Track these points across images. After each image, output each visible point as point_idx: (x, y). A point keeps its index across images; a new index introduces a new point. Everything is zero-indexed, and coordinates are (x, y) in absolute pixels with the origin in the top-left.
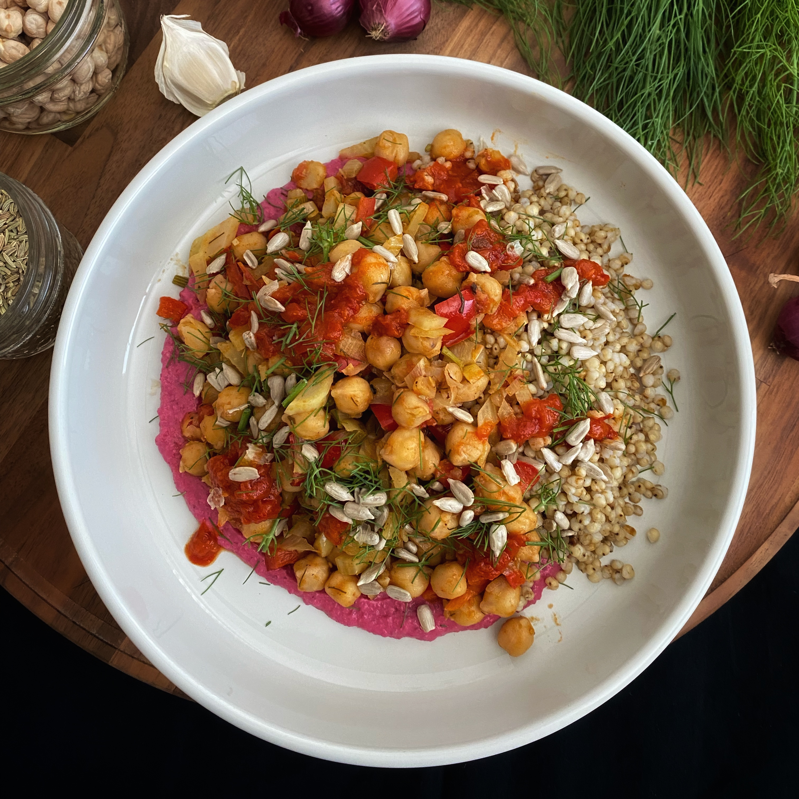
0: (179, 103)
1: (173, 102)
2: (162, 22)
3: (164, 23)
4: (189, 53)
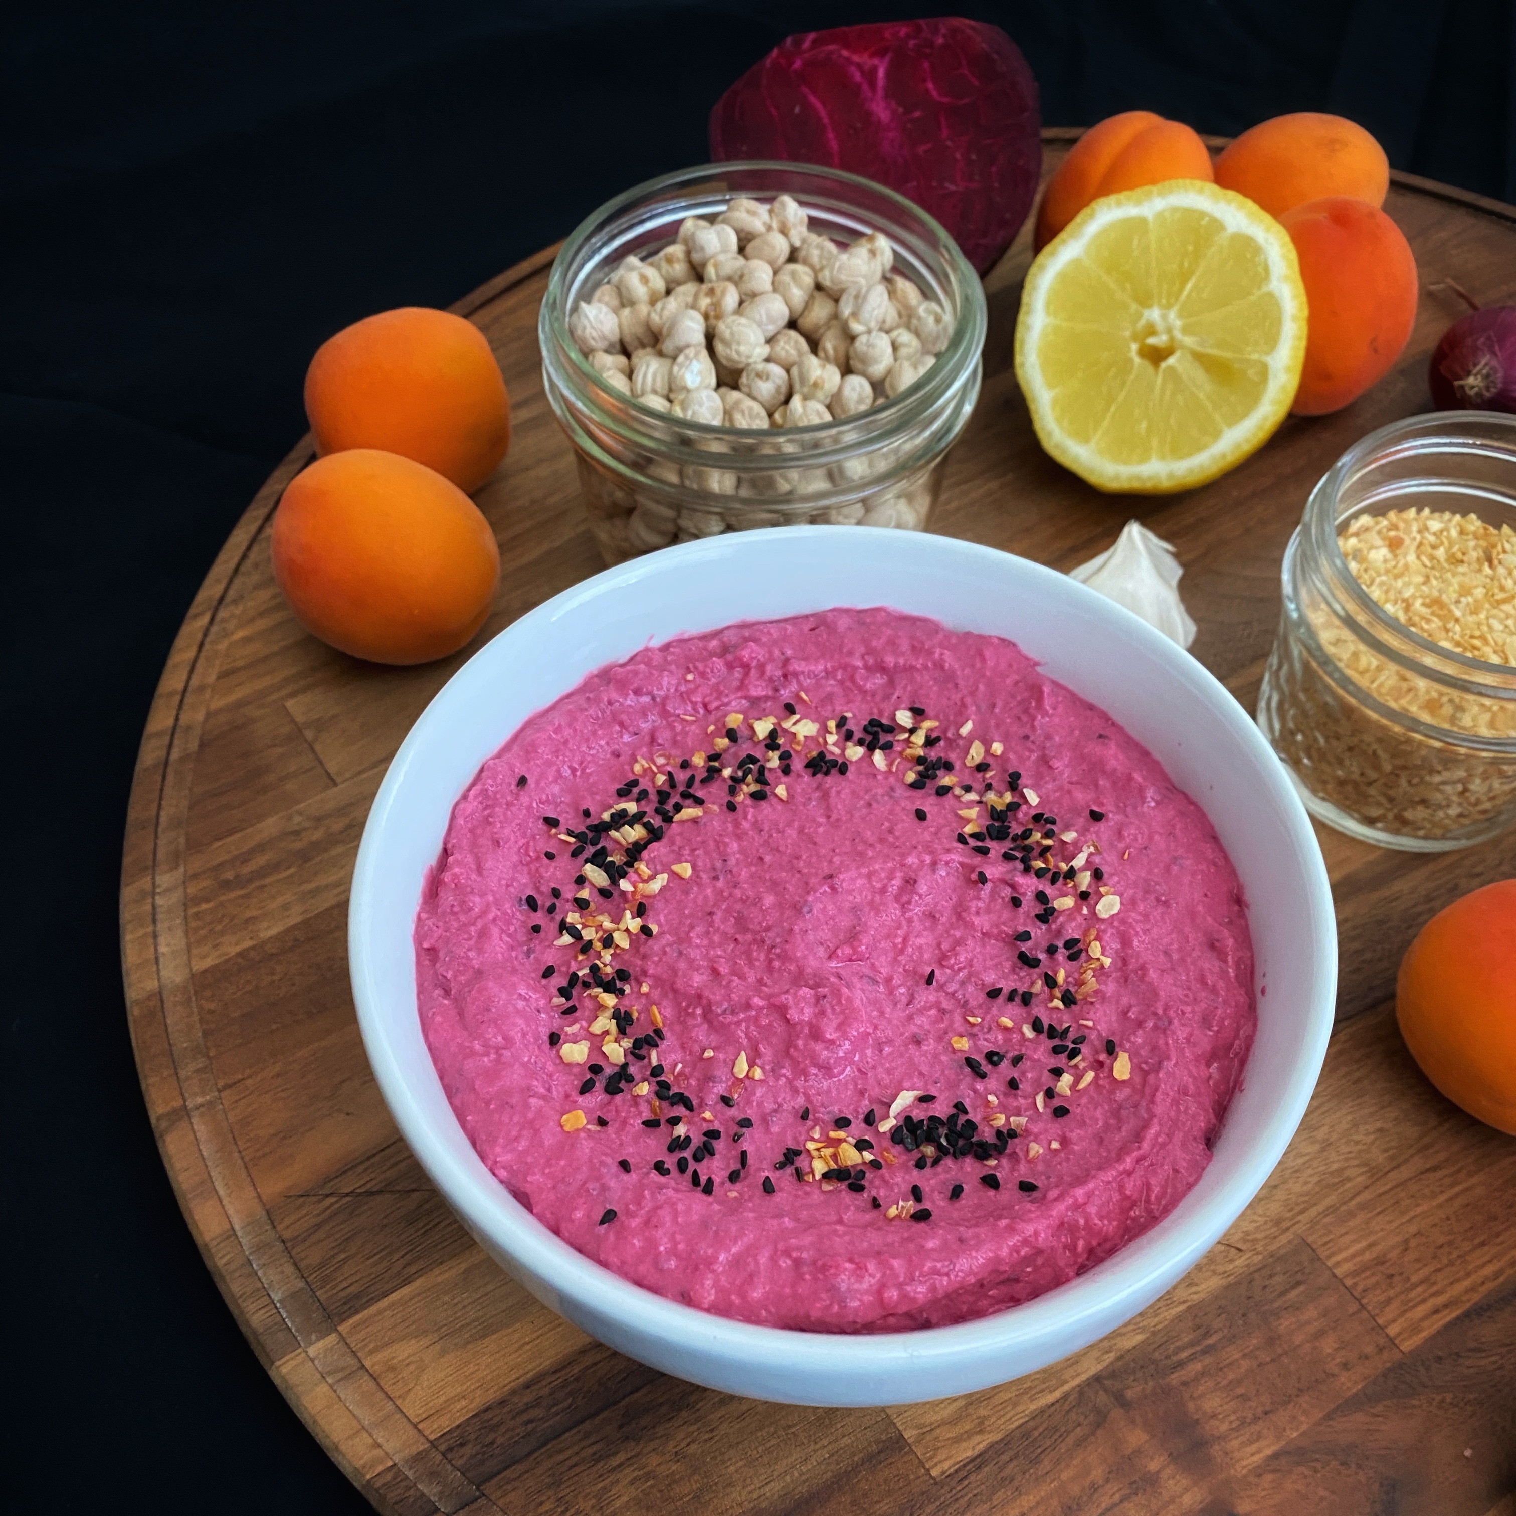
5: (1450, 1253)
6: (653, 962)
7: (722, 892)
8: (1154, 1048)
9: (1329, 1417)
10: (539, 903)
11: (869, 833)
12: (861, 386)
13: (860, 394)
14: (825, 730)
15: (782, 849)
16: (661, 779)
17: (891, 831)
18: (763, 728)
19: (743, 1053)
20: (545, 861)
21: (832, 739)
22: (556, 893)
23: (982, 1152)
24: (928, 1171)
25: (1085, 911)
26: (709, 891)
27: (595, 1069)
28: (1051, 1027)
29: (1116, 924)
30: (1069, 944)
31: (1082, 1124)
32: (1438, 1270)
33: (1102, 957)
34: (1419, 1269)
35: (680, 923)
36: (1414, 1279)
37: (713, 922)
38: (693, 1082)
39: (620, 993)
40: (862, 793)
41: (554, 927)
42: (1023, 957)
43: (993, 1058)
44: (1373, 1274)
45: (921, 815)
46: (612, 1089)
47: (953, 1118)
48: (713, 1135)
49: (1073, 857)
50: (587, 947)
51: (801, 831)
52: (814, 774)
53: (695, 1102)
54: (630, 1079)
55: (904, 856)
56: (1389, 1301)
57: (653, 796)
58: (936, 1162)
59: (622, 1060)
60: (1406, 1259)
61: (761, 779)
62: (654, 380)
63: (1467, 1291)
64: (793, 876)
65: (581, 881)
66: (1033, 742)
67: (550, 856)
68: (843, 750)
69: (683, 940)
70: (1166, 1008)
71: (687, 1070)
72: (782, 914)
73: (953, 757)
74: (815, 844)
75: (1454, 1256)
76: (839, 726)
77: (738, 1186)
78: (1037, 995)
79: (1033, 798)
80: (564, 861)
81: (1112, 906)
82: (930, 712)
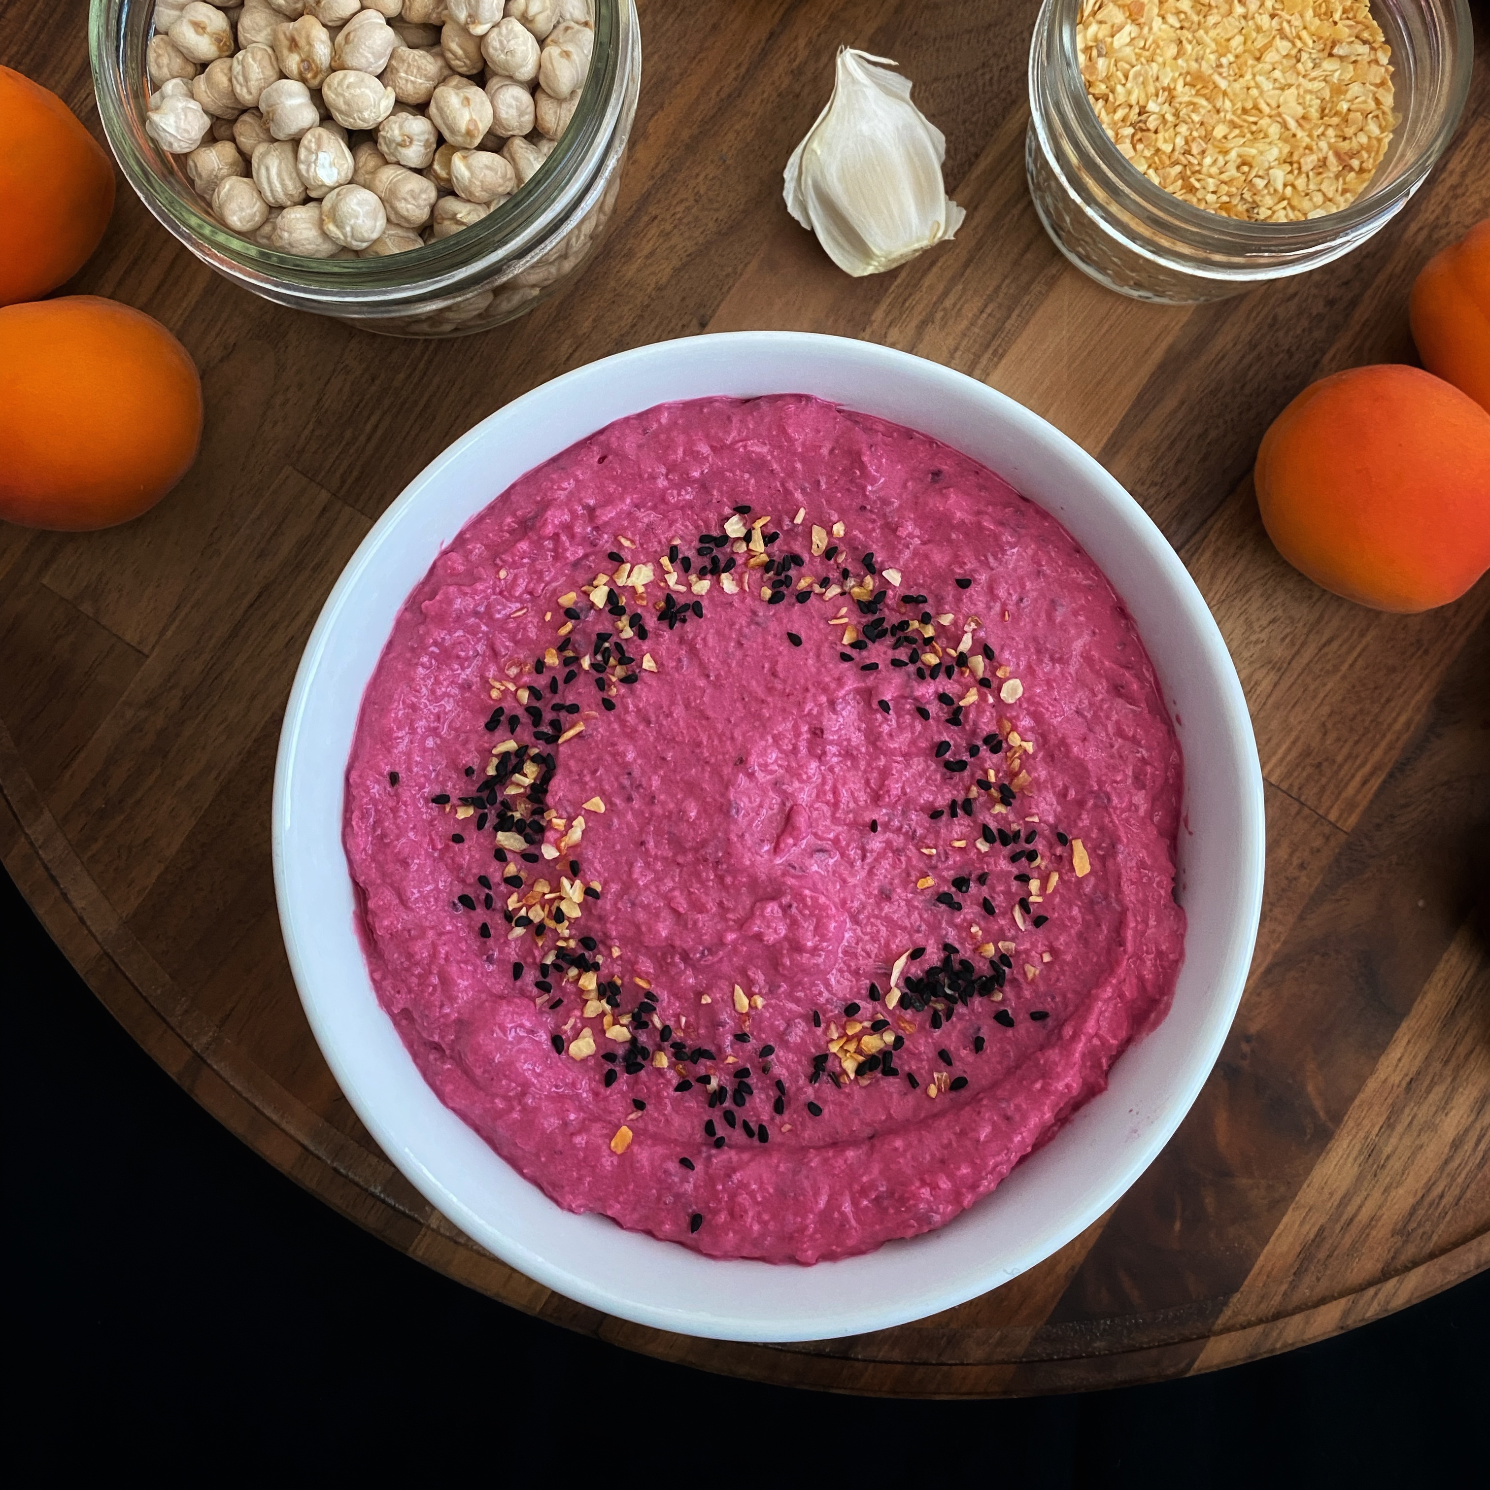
0: (809, 228)
1: (797, 223)
2: (839, 61)
3: (844, 64)
4: (873, 141)
5: (1363, 721)
6: (612, 923)
7: (643, 813)
8: (1102, 829)
9: (1301, 918)
10: (472, 896)
11: (754, 683)
12: (516, 99)
13: (518, 108)
14: (661, 573)
15: (679, 738)
16: (524, 696)
17: (774, 674)
18: (599, 597)
19: (737, 987)
20: (457, 847)
21: (672, 579)
22: (484, 881)
23: (986, 987)
24: (946, 1025)
25: (991, 700)
26: (629, 817)
27: (610, 1057)
28: (1000, 831)
29: (1025, 705)
30: (987, 740)
31: (1064, 928)
32: (1357, 743)
33: (1024, 744)
34: (1342, 747)
35: (617, 862)
36: (1340, 759)
37: (647, 850)
38: (702, 1031)
39: (596, 967)
40: (727, 631)
41: (499, 919)
42: (948, 765)
43: (961, 883)
44: (1304, 769)
45: (795, 640)
46: (633, 1068)
47: (947, 961)
48: (741, 1073)
49: (959, 641)
50: (540, 929)
51: (687, 706)
52: (671, 627)
53: (713, 1049)
54: (645, 1054)
55: (800, 705)
56: (1323, 789)
57: (525, 718)
58: (949, 1015)
59: (629, 1036)
60: (1328, 742)
61: (624, 660)
62: (283, 185)
63: (1386, 753)
64: (703, 769)
65: (500, 855)
66: (871, 511)
67: (458, 839)
68: (689, 586)
69: (628, 885)
70: (1100, 783)
71: (691, 1019)
72: (711, 822)
73: (797, 548)
74: (708, 718)
75: (1367, 723)
76: (672, 560)
77: (786, 1116)
78: (975, 799)
79: (894, 577)
80: (473, 837)
81: (1014, 690)
82: (756, 507)
